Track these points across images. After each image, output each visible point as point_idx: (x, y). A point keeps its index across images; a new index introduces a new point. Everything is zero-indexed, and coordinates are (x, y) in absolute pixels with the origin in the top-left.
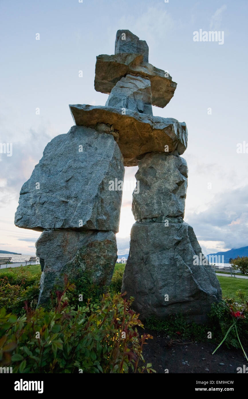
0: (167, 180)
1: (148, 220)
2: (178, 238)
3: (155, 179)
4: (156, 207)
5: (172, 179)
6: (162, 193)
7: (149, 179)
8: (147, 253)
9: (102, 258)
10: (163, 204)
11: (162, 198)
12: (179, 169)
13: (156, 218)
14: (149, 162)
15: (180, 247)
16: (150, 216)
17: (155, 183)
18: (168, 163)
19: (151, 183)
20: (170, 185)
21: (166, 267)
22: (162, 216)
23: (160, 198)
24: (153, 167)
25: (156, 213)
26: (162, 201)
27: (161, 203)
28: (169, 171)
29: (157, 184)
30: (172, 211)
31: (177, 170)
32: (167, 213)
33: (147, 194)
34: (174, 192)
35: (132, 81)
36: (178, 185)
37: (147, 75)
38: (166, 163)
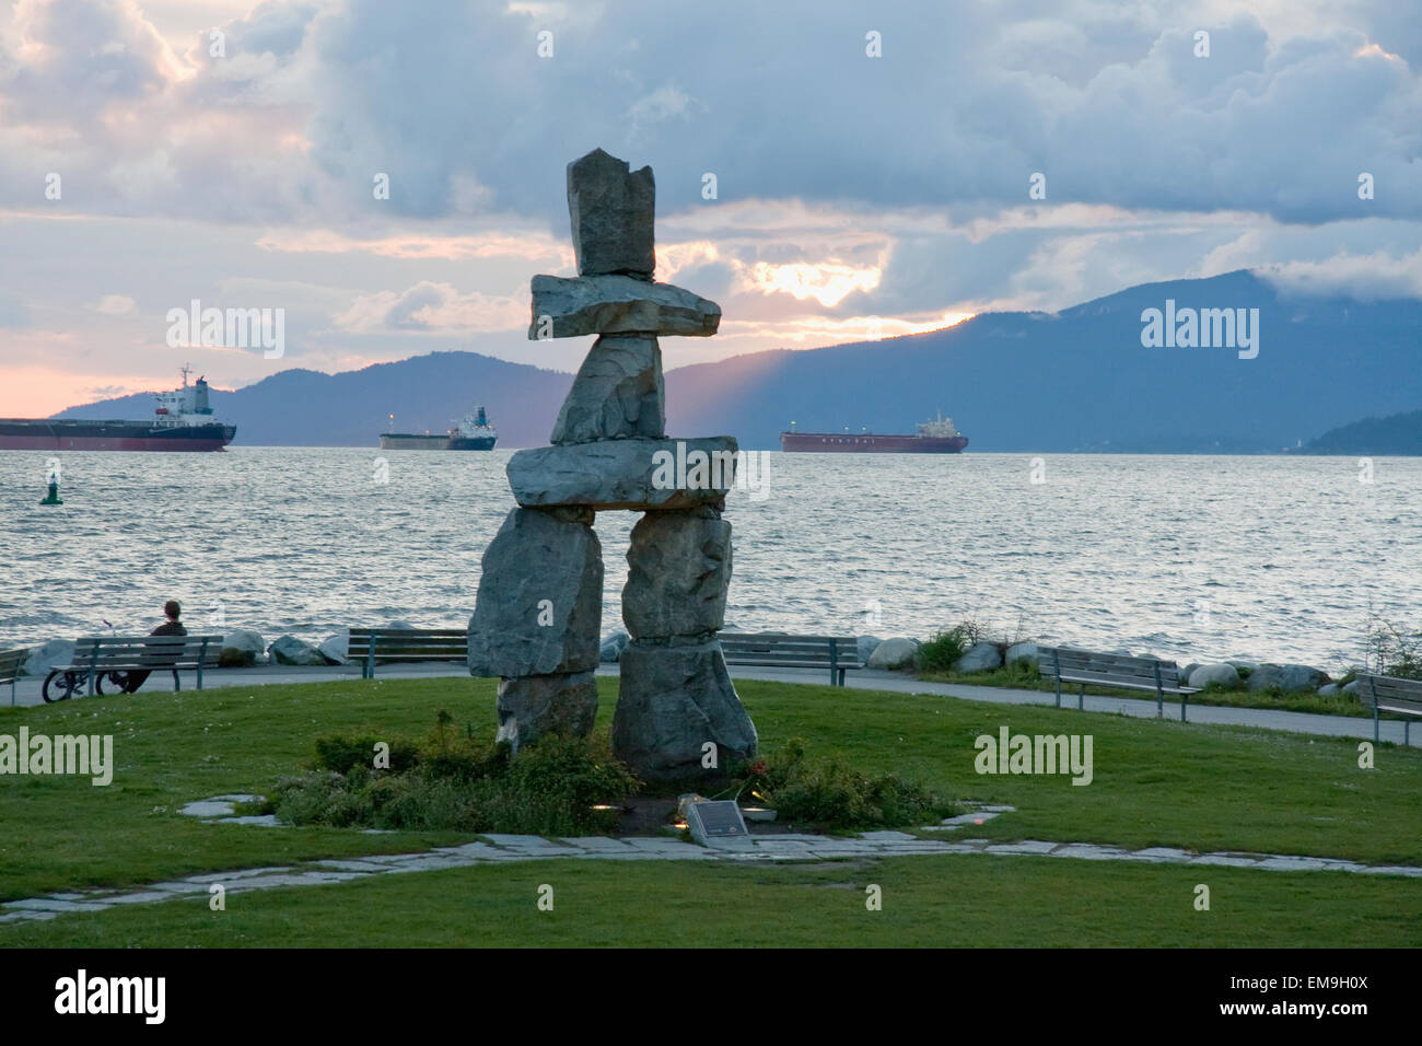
0: (680, 571)
2: (690, 674)
3: (660, 568)
4: (661, 619)
5: (688, 569)
6: (672, 595)
7: (649, 568)
8: (646, 695)
9: (579, 707)
10: (672, 614)
11: (672, 604)
12: (704, 550)
13: (662, 638)
14: (650, 535)
15: (692, 687)
16: (652, 635)
17: (660, 576)
18: (685, 538)
19: (653, 577)
20: (686, 582)
21: (671, 715)
22: (671, 635)
23: (668, 604)
24: (656, 546)
25: (660, 631)
26: (671, 610)
27: (669, 612)
28: (684, 554)
29: (664, 578)
30: (687, 625)
31: (699, 551)
32: (680, 629)
33: (645, 596)
34: (694, 591)
35: (612, 356)
36: (701, 579)
37: (646, 332)
38: (680, 537)
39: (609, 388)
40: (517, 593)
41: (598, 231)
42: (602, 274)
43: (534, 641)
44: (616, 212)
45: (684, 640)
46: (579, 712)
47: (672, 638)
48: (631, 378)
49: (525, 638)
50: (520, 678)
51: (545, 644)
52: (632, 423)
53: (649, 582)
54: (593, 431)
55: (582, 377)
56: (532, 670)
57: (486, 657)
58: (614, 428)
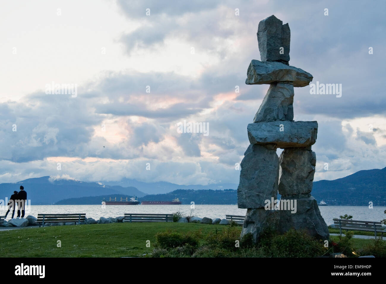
0: (302, 170)
1: (290, 196)
2: (308, 208)
3: (295, 169)
4: (295, 188)
5: (306, 169)
6: (299, 179)
7: (291, 169)
9: (275, 220)
10: (299, 186)
11: (299, 182)
12: (311, 162)
13: (295, 195)
14: (291, 157)
15: (309, 213)
16: (291, 194)
18: (304, 157)
19: (292, 172)
20: (305, 174)
21: (301, 223)
22: (299, 193)
23: (298, 182)
24: (293, 161)
25: (295, 192)
26: (299, 184)
28: (304, 164)
29: (296, 173)
30: (305, 190)
31: (309, 163)
32: (302, 191)
33: (289, 179)
34: (307, 178)
35: (280, 90)
36: (309, 173)
37: (291, 82)
38: (302, 157)
39: (279, 102)
40: (255, 176)
41: (273, 45)
42: (273, 61)
43: (261, 195)
44: (278, 38)
45: (303, 195)
46: (275, 222)
47: (300, 195)
48: (287, 98)
49: (257, 194)
50: (257, 209)
51: (265, 196)
52: (285, 115)
53: (291, 174)
54: (274, 117)
55: (271, 97)
56: (261, 206)
57: (244, 201)
58: (281, 116)
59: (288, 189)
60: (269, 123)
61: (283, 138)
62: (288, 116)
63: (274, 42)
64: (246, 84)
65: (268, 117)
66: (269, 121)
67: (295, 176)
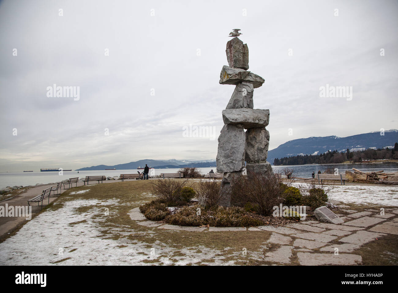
0: (261, 143)
1: (253, 162)
2: (266, 170)
3: (256, 143)
4: (256, 156)
5: (263, 143)
6: (259, 150)
7: (253, 143)
10: (259, 155)
14: (253, 134)
16: (254, 161)
17: (256, 145)
20: (263, 146)
22: (259, 160)
23: (258, 152)
24: (255, 137)
25: (256, 159)
28: (262, 139)
29: (257, 145)
30: (263, 157)
31: (265, 138)
33: (252, 150)
34: (264, 149)
35: (244, 86)
36: (266, 145)
37: (251, 81)
38: (261, 134)
40: (230, 148)
41: (237, 56)
43: (234, 162)
44: (241, 52)
47: (260, 161)
48: (249, 93)
49: (231, 161)
50: (231, 172)
51: (237, 162)
52: (248, 105)
53: (253, 146)
54: (241, 106)
55: (238, 92)
56: (234, 170)
57: (222, 167)
58: (245, 105)
59: (251, 157)
60: (237, 110)
61: (249, 119)
62: (250, 105)
63: (238, 55)
64: (220, 83)
65: (237, 106)
66: (237, 108)
67: (256, 148)
